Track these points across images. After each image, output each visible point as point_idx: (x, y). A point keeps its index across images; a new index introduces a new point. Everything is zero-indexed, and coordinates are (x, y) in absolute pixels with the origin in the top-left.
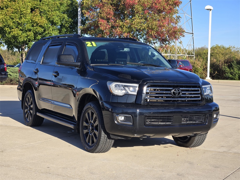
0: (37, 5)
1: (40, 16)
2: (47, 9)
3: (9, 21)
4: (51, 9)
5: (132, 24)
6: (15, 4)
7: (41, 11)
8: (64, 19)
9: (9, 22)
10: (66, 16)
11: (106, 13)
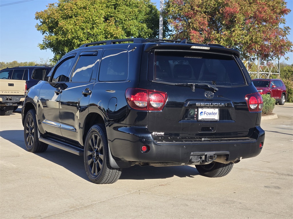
0: (112, 13)
1: (115, 26)
2: (124, 18)
3: (79, 31)
4: (129, 18)
5: (231, 36)
6: (86, 12)
7: (117, 20)
8: (142, 29)
9: (79, 33)
10: (145, 25)
11: (199, 23)
